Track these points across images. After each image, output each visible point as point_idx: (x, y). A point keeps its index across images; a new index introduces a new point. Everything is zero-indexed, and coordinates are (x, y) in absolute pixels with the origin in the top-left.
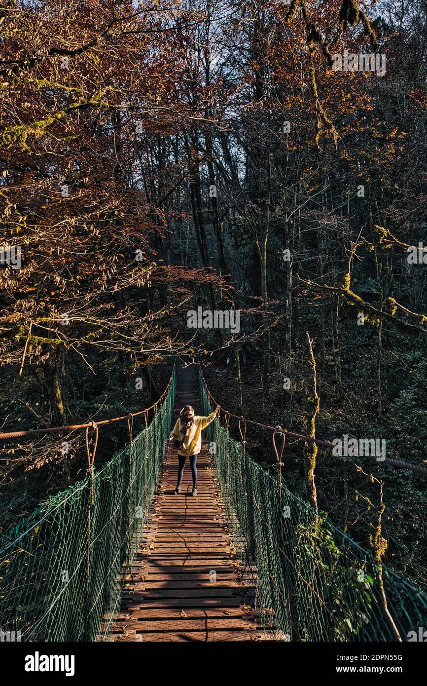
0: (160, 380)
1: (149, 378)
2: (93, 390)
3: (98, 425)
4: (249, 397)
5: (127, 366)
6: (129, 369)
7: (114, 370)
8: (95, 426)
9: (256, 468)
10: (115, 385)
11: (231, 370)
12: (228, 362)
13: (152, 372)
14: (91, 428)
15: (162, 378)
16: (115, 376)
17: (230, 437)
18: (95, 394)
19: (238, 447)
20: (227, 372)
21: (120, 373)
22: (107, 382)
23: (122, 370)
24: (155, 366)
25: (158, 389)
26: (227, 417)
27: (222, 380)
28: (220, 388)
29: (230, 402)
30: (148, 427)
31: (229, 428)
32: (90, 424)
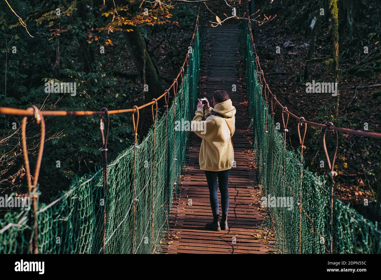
0: (166, 60)
1: (141, 53)
2: (25, 76)
3: (45, 117)
4: (355, 101)
5: (95, 27)
6: (99, 35)
7: (68, 37)
8: (39, 117)
9: (352, 220)
10: (70, 67)
11: (319, 42)
12: (312, 25)
13: (147, 42)
14: (31, 118)
15: (170, 55)
16: (69, 48)
17: (305, 168)
18: (28, 84)
19: (320, 184)
20: (311, 47)
21: (81, 41)
22: (53, 60)
23: (84, 35)
24: (155, 30)
25: (160, 78)
26: (302, 128)
27: (298, 65)
28: (291, 80)
29: (314, 111)
30: (140, 143)
31: (305, 150)
32: (30, 111)
